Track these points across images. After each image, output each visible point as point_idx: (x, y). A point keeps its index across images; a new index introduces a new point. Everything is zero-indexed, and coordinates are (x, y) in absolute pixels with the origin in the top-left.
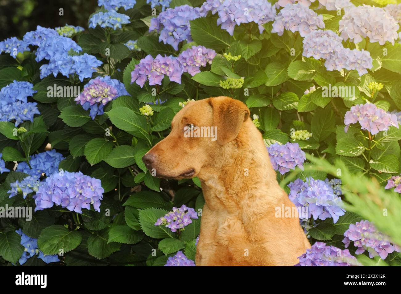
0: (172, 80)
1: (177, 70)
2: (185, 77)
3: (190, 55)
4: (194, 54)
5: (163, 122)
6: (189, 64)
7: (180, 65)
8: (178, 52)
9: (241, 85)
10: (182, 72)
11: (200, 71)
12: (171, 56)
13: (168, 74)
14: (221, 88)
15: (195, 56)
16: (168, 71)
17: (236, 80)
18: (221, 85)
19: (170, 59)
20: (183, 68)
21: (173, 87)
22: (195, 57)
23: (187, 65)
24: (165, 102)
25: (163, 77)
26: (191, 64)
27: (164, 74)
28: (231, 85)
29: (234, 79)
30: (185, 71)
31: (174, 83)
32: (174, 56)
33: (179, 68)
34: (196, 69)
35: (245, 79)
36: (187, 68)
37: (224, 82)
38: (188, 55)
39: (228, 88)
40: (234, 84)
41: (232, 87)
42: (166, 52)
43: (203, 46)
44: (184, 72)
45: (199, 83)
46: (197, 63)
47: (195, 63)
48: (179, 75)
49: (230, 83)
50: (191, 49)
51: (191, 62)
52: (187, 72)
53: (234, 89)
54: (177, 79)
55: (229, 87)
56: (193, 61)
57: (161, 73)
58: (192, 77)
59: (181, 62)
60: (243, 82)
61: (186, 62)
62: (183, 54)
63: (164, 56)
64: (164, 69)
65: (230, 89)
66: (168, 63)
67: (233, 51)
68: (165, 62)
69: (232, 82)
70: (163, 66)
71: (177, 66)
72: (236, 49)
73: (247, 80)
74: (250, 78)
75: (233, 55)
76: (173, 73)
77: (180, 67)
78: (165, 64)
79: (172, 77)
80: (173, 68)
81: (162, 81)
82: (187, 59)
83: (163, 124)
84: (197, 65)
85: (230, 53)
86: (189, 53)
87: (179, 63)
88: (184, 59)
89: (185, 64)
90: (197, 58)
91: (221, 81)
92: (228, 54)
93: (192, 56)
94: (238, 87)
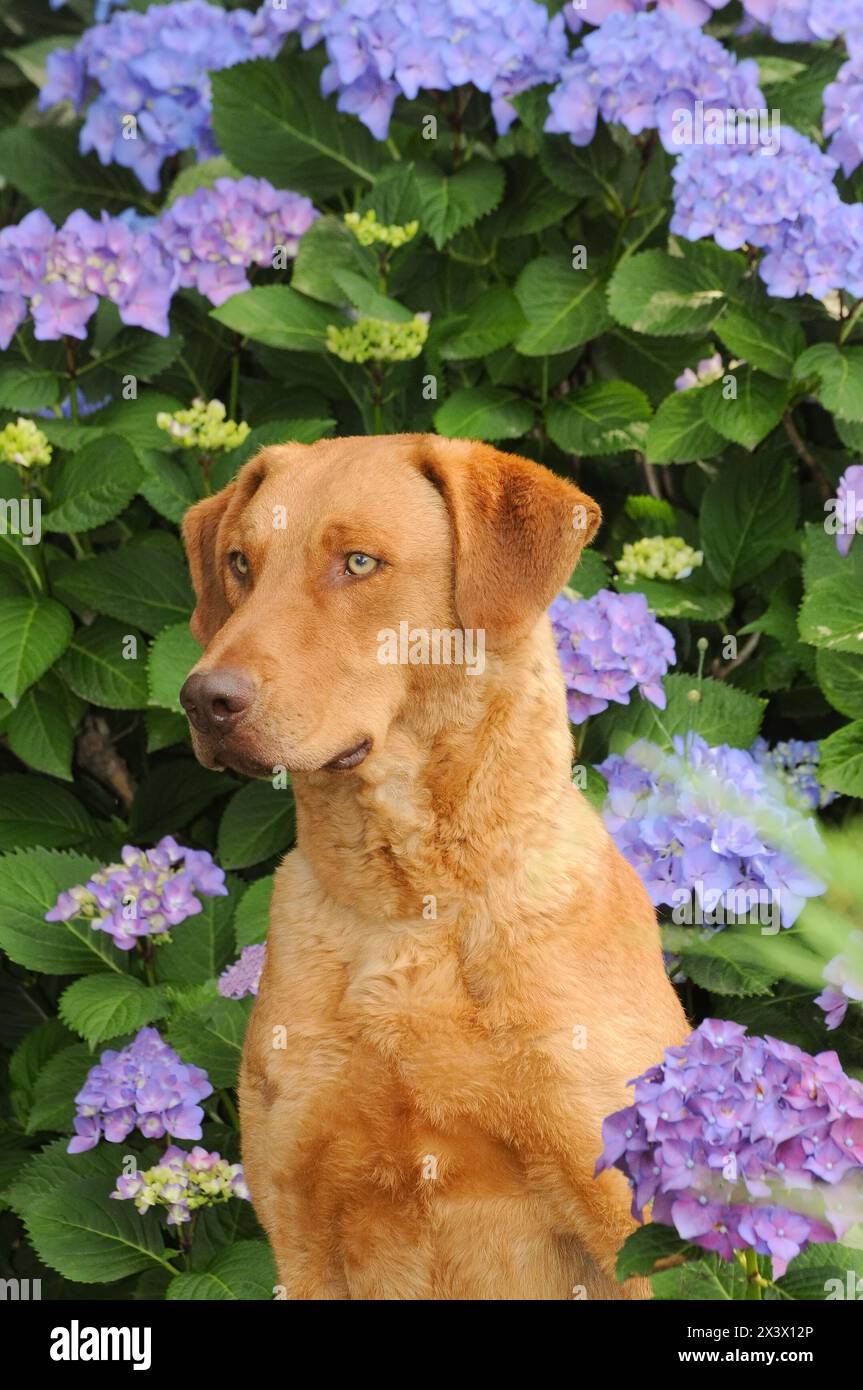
0: (129, 317)
1: (153, 279)
2: (187, 308)
3: (208, 214)
4: (222, 213)
5: (91, 494)
6: (201, 253)
7: (167, 256)
8: (160, 200)
9: (413, 348)
10: (174, 287)
11: (245, 286)
12: (129, 215)
13: (114, 292)
14: (335, 358)
15: (228, 220)
16: (116, 281)
17: (396, 328)
18: (332, 346)
19: (124, 230)
20: (178, 268)
21: (137, 350)
22: (226, 226)
23: (194, 258)
24: (99, 405)
25: (92, 306)
26: (209, 253)
27: (99, 296)
28: (374, 345)
29: (386, 324)
30: (187, 284)
31: (137, 331)
32: (143, 213)
33: (160, 271)
34: (229, 276)
35: (432, 321)
36: (194, 270)
37: (346, 331)
38: (200, 214)
39: (360, 359)
40: (386, 343)
41: (378, 354)
42: (110, 194)
43: (264, 182)
44: (181, 289)
45: (240, 337)
46: (238, 252)
47: (227, 251)
48: (162, 299)
49: (372, 336)
50: (215, 190)
51: (209, 246)
52: (195, 289)
53: (386, 363)
54: (150, 314)
55: (367, 355)
56: (219, 240)
57: (85, 288)
58: (212, 307)
59: (168, 246)
60: (424, 335)
61: (189, 246)
62: (178, 209)
63: (96, 216)
64: (97, 273)
65: (370, 362)
66: (115, 247)
67: (386, 208)
68: (102, 244)
69: (377, 332)
70: (94, 261)
71: (153, 260)
72: (397, 199)
73: (443, 324)
74: (453, 318)
75: (385, 220)
76: (136, 289)
77: (164, 264)
78: (105, 252)
79: (133, 309)
80: (135, 268)
81: (91, 324)
82: (196, 234)
83: (91, 502)
84: (236, 260)
85: (371, 214)
86: (204, 208)
87: (161, 248)
88: (183, 231)
89: (184, 255)
90: (233, 231)
91: (332, 330)
92: (363, 216)
93: (216, 221)
94: (401, 355)
